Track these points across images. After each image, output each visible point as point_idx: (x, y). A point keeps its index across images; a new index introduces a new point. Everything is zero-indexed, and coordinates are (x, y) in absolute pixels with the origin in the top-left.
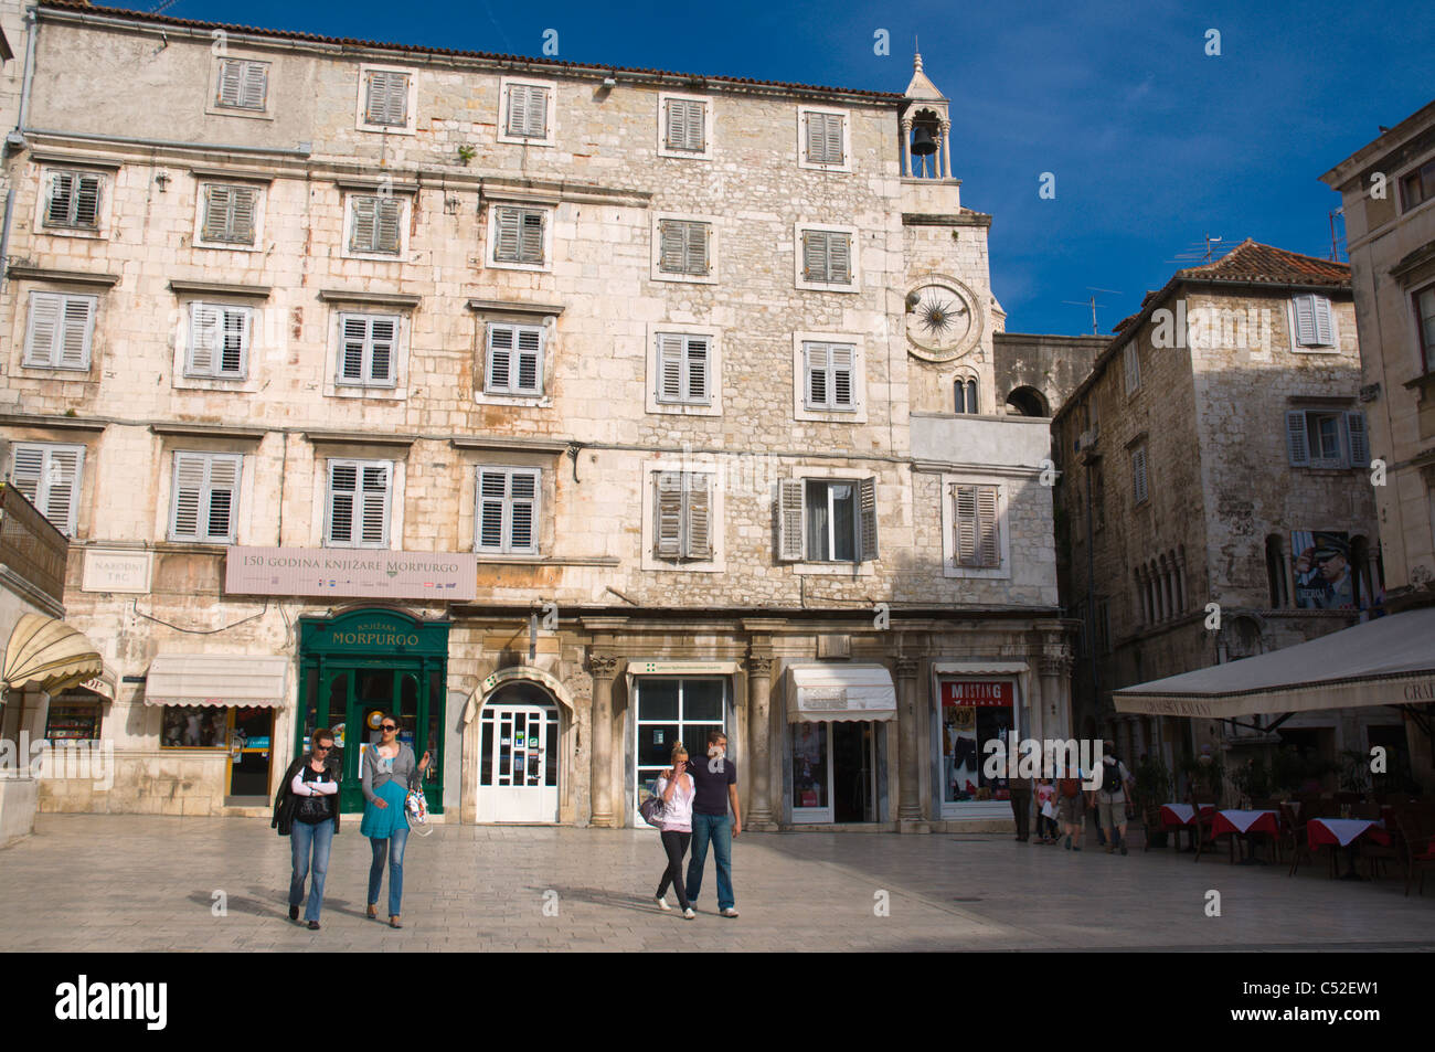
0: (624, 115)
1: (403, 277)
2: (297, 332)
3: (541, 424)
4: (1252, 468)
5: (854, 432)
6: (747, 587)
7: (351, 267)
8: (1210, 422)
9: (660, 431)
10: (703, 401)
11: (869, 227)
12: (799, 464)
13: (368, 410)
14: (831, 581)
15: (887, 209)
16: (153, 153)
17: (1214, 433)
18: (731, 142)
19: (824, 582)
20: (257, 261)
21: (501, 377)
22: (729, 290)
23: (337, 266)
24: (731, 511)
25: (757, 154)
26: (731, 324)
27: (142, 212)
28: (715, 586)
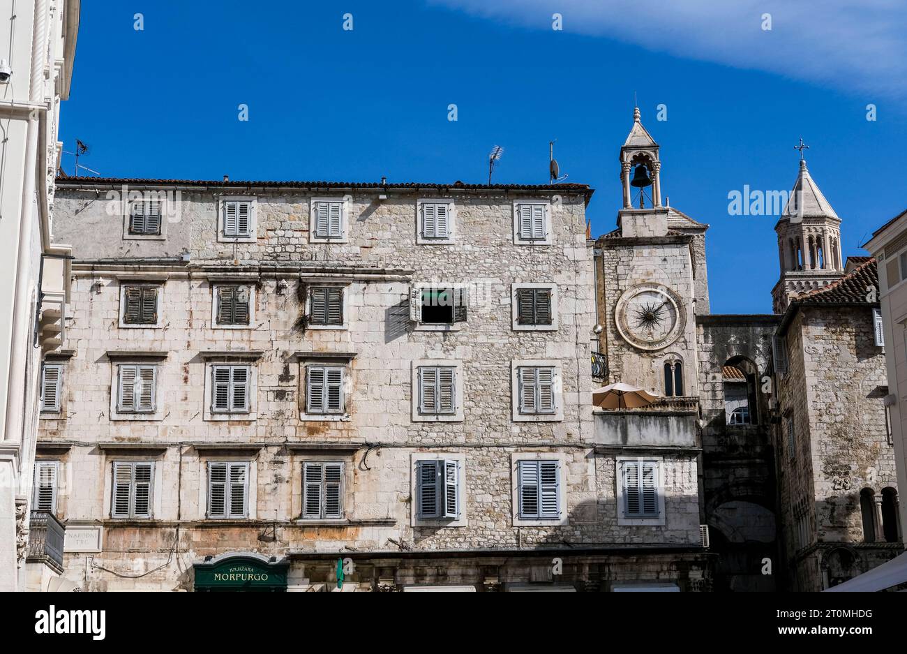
0: (394, 216)
1: (251, 339)
2: (186, 380)
3: (343, 432)
4: (850, 440)
5: (554, 427)
6: (483, 536)
7: (218, 335)
8: (819, 407)
9: (422, 433)
10: (451, 412)
11: (563, 283)
12: (517, 451)
13: (232, 428)
14: (539, 530)
15: (577, 268)
16: (93, 269)
17: (821, 416)
18: (467, 230)
19: (535, 531)
20: (159, 334)
21: (317, 403)
22: (467, 333)
23: (209, 334)
24: (471, 485)
25: (486, 236)
26: (469, 357)
27: (87, 306)
28: (460, 535)
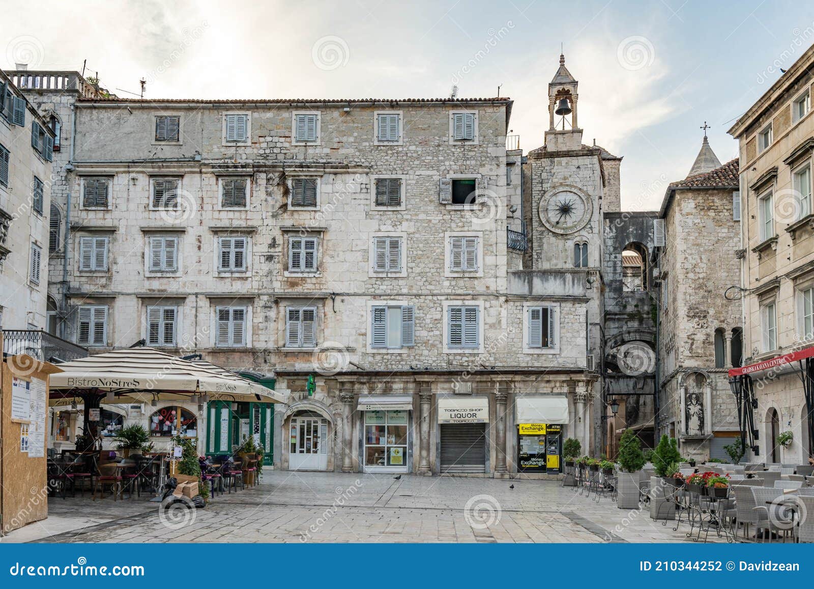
0: (356, 125)
1: (248, 218)
2: (199, 248)
3: (316, 285)
4: (709, 291)
5: (476, 282)
6: (419, 360)
7: (223, 215)
8: (686, 267)
9: (376, 286)
10: (397, 270)
11: (487, 173)
12: (447, 299)
13: (234, 283)
14: (462, 357)
15: (498, 163)
16: (129, 167)
17: (687, 273)
18: (413, 134)
19: (459, 357)
21: (296, 264)
22: (411, 213)
23: (216, 215)
25: (427, 139)
26: (412, 230)
27: (125, 195)
28: (402, 360)
